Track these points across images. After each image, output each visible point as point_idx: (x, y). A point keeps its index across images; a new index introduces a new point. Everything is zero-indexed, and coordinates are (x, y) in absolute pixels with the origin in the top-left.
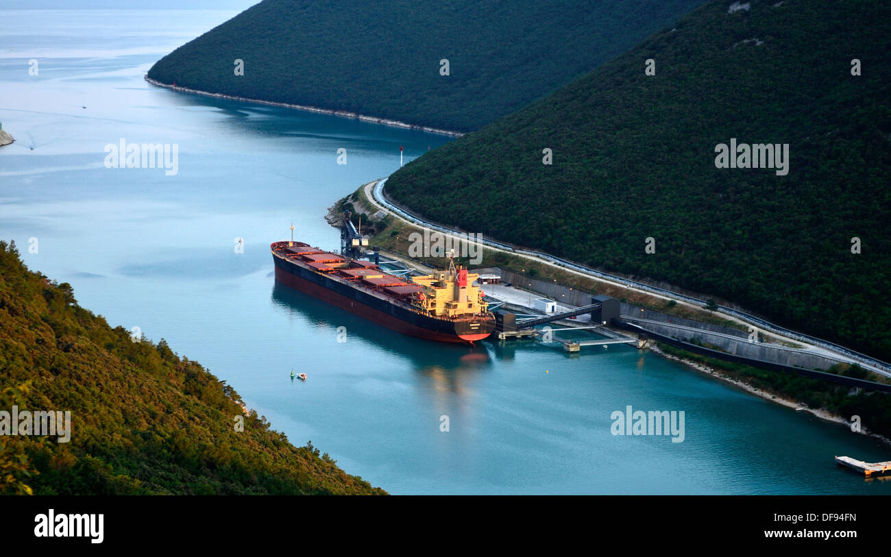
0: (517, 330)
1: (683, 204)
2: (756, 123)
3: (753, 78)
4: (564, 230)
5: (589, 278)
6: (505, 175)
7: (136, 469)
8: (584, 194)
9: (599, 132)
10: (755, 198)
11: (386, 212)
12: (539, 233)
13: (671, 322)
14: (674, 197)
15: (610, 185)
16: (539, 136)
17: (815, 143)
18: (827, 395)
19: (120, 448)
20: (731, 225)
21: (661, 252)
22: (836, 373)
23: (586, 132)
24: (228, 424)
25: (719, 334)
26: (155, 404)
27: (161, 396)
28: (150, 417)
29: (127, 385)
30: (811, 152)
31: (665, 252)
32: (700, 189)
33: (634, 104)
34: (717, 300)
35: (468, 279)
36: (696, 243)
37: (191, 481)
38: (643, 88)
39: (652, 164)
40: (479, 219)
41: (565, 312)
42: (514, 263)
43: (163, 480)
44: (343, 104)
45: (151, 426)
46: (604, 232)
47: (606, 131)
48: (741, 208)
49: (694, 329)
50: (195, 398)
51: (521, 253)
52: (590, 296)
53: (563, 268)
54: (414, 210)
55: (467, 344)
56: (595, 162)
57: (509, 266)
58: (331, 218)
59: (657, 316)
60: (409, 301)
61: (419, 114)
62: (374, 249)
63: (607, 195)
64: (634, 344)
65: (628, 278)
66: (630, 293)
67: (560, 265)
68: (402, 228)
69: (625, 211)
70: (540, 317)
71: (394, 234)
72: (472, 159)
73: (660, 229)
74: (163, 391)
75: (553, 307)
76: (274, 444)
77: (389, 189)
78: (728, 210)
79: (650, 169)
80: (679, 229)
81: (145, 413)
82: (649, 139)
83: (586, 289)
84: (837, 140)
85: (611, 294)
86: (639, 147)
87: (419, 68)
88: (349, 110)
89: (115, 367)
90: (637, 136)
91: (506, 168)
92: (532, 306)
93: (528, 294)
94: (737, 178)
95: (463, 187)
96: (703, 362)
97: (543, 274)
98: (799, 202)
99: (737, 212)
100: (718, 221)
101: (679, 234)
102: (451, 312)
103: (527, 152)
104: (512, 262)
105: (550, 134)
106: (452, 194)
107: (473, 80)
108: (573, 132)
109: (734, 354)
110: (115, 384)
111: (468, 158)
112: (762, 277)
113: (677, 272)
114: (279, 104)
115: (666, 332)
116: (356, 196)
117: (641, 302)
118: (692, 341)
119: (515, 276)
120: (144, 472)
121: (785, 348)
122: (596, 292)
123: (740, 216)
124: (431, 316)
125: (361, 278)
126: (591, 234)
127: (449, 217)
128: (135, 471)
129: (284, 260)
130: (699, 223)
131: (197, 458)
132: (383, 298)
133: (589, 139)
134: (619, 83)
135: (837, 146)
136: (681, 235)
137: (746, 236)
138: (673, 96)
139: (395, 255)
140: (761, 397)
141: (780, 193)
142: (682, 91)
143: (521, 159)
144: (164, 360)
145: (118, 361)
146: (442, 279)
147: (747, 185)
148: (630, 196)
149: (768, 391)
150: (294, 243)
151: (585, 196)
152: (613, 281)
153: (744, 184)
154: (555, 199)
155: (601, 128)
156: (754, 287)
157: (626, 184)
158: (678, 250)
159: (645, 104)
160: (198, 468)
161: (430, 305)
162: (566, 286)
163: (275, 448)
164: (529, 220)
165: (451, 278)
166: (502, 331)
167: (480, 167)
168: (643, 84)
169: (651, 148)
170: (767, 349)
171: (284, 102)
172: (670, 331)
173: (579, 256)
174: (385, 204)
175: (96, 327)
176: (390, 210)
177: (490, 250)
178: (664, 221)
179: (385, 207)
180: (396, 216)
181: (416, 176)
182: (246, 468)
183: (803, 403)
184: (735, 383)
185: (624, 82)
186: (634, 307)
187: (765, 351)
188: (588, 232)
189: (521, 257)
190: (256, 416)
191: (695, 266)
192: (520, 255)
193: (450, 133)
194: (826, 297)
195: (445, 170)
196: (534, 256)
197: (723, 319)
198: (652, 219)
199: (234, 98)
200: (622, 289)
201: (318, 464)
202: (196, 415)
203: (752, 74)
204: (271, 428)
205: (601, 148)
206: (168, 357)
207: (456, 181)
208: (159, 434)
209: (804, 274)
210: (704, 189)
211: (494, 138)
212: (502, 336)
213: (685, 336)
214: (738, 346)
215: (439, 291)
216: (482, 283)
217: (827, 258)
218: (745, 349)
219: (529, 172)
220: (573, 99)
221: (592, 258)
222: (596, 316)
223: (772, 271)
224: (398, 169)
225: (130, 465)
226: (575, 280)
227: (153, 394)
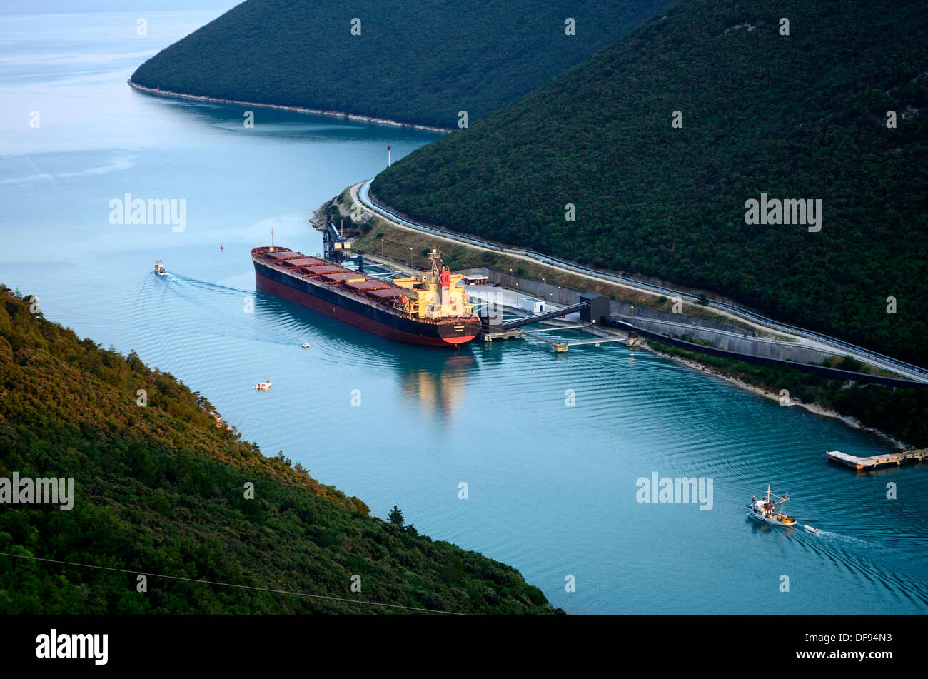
0: (503, 332)
1: (674, 197)
2: (748, 111)
3: (745, 65)
4: (553, 227)
5: (578, 276)
6: (491, 171)
7: (89, 483)
8: (573, 189)
9: (588, 125)
10: (747, 189)
11: (371, 213)
12: (528, 231)
13: (662, 318)
14: (665, 190)
15: (600, 180)
16: (527, 131)
17: (808, 130)
18: (820, 389)
19: (73, 462)
20: (722, 217)
21: (652, 247)
22: (829, 366)
23: (574, 125)
24: (194, 436)
25: (711, 330)
26: (116, 417)
27: (122, 408)
28: (110, 430)
29: (87, 398)
30: (803, 139)
31: (656, 247)
32: (691, 180)
33: (624, 95)
34: (708, 296)
35: (451, 280)
36: (686, 236)
37: (146, 494)
38: (632, 78)
39: (642, 156)
40: (465, 218)
41: (553, 311)
42: (502, 262)
43: (117, 494)
44: (332, 104)
45: (110, 440)
46: (593, 228)
47: (595, 124)
48: (733, 199)
49: (685, 325)
50: (160, 410)
51: (509, 252)
52: (579, 294)
53: (551, 266)
54: (400, 211)
55: (451, 347)
56: (584, 156)
57: (497, 266)
58: (315, 221)
59: (647, 313)
60: (392, 304)
61: (409, 112)
62: (359, 252)
63: (596, 190)
64: (623, 342)
65: (618, 274)
66: (620, 290)
67: (548, 263)
68: (387, 230)
69: (615, 205)
70: (527, 317)
71: (380, 236)
72: (459, 156)
73: (651, 223)
74: (125, 404)
75: (541, 307)
76: (242, 454)
77: (375, 190)
78: (719, 201)
79: (640, 162)
80: (670, 222)
81: (105, 425)
82: (638, 131)
83: (576, 287)
84: (830, 127)
85: (601, 291)
86: (629, 139)
87: (409, 65)
88: (338, 110)
89: (74, 380)
90: (627, 128)
91: (493, 165)
92: (520, 307)
93: (516, 293)
94: (729, 169)
95: (450, 185)
96: (694, 359)
97: (531, 273)
98: (792, 191)
99: (729, 203)
100: (710, 213)
101: (669, 228)
102: (435, 315)
103: (514, 147)
104: (500, 261)
105: (538, 129)
106: (438, 193)
107: (466, 75)
108: (561, 126)
109: (726, 349)
110: (73, 398)
111: (455, 156)
112: (754, 270)
113: (667, 267)
114: (266, 106)
115: (657, 329)
116: (341, 199)
117: (629, 299)
118: (683, 337)
119: (503, 276)
120: (97, 486)
121: (778, 342)
122: (585, 290)
123: (731, 207)
124: (414, 319)
125: (343, 282)
126: (580, 230)
127: (435, 216)
128: (88, 485)
129: (265, 266)
130: (690, 216)
131: (156, 470)
132: (365, 302)
133: (577, 132)
134: (608, 74)
135: (830, 133)
136: (672, 229)
137: (738, 228)
138: (664, 86)
139: (381, 258)
140: (754, 393)
141: (772, 183)
142: (672, 80)
143: (509, 155)
144: (134, 372)
145: (79, 374)
146: (424, 281)
147: (739, 175)
148: (620, 189)
149: (760, 387)
150: (275, 248)
151: (574, 191)
152: (602, 278)
153: (736, 174)
154: (543, 195)
155: (590, 120)
156: (745, 280)
157: (616, 178)
158: (669, 244)
159: (634, 95)
160: (158, 481)
161: (412, 308)
162: (554, 285)
163: (243, 459)
164: (517, 218)
165: (433, 279)
166: (488, 333)
167: (467, 165)
168: (633, 74)
169: (642, 140)
170: (759, 343)
171: (272, 104)
172: (661, 328)
173: (568, 254)
174: (371, 205)
175: (61, 340)
176: (376, 211)
177: (478, 250)
178: (655, 214)
179: (371, 209)
180: (381, 217)
181: (402, 175)
182: (208, 480)
183: (795, 398)
184: (727, 379)
185: (613, 72)
186: (624, 305)
187: (757, 345)
188: (576, 228)
189: (509, 256)
190: (227, 426)
191: (686, 260)
192: (508, 254)
193: (442, 130)
194: (819, 288)
195: (431, 168)
196: (522, 255)
197: (714, 314)
198: (642, 213)
199: (219, 101)
200: (611, 286)
201: (289, 474)
202: (160, 427)
203: (744, 61)
204: (242, 439)
205: (591, 141)
206: (138, 368)
207: (443, 180)
208: (118, 448)
209: (797, 265)
210: (695, 181)
211: (482, 135)
212: (488, 337)
213: (677, 333)
214: (730, 341)
215: (421, 293)
216: (469, 284)
217: (820, 248)
218: (736, 344)
219: (516, 169)
220: (562, 91)
221: (582, 255)
222: (585, 315)
223: (764, 263)
224: (385, 168)
225: (83, 479)
226: (564, 279)
227: (114, 407)
